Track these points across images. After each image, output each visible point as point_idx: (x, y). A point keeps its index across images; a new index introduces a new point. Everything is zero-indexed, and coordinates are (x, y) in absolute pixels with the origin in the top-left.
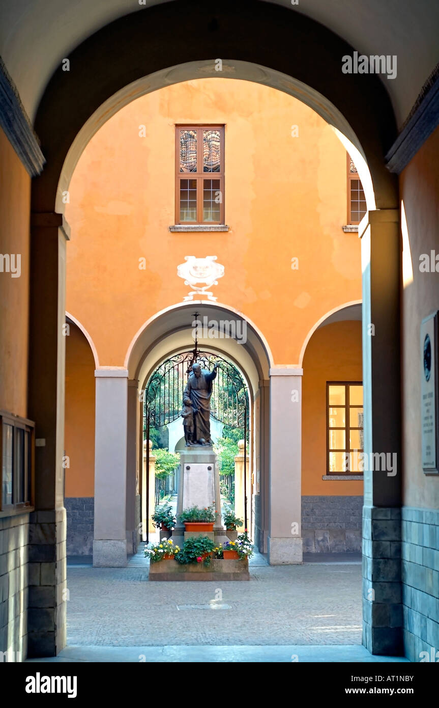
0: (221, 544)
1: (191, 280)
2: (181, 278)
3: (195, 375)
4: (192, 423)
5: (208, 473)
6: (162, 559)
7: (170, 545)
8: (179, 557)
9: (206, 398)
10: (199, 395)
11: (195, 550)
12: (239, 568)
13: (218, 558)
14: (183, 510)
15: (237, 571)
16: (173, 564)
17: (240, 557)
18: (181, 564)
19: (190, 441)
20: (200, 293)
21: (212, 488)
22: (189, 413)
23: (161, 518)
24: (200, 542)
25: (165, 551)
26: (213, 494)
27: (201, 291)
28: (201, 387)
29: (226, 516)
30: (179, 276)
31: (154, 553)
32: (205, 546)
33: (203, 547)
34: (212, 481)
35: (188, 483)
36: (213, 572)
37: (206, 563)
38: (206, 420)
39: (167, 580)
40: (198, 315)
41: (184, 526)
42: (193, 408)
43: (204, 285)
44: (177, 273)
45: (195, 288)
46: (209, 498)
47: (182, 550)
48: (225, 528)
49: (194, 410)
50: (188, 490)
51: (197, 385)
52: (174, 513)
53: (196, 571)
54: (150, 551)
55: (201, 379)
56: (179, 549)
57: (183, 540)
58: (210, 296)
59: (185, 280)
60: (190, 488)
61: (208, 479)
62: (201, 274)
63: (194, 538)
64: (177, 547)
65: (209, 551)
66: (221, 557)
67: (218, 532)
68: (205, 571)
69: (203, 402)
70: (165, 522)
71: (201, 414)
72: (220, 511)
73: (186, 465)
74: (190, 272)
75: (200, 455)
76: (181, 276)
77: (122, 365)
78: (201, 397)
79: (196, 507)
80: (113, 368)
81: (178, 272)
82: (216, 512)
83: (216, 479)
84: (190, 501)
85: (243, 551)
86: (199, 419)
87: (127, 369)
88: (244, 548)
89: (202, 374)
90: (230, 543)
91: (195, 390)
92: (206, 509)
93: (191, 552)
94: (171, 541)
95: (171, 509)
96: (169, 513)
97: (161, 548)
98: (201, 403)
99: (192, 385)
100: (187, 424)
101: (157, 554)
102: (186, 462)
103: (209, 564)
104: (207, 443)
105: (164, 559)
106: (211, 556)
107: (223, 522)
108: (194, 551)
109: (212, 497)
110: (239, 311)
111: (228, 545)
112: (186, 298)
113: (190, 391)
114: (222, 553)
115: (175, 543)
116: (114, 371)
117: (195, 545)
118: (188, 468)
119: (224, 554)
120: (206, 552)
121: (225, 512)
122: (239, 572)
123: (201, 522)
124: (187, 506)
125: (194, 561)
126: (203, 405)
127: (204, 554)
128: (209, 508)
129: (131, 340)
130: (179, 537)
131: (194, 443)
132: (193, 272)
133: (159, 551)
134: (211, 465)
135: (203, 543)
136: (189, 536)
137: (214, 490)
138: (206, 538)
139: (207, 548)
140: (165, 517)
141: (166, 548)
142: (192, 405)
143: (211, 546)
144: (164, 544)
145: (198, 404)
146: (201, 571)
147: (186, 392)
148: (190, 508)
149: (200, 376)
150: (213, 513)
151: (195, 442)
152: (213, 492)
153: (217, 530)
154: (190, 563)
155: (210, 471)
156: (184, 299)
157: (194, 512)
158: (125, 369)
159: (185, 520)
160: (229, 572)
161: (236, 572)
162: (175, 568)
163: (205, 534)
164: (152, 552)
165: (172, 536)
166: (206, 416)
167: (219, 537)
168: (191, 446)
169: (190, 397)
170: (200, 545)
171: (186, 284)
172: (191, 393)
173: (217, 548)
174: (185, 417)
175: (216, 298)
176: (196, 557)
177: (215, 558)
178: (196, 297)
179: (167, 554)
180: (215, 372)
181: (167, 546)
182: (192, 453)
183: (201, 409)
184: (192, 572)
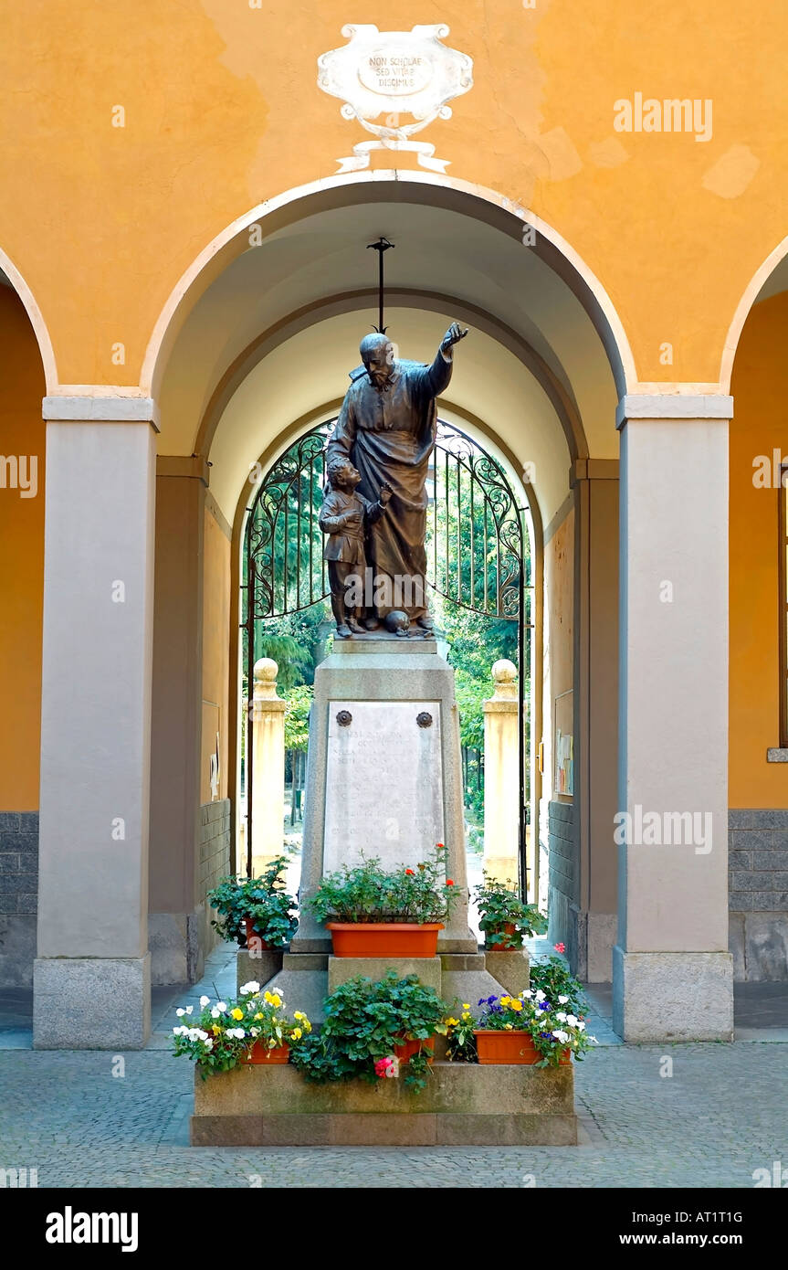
0: (466, 1006)
1: (362, 102)
2: (327, 96)
3: (372, 375)
4: (361, 551)
5: (418, 740)
6: (241, 1062)
7: (271, 1011)
8: (306, 1057)
9: (413, 461)
10: (385, 451)
11: (367, 1032)
12: (539, 1095)
13: (455, 1059)
14: (326, 875)
15: (528, 1109)
16: (284, 1082)
17: (541, 1055)
18: (315, 1080)
19: (352, 620)
20: (391, 145)
21: (435, 795)
22: (348, 514)
23: (242, 903)
24: (385, 997)
25: (254, 1032)
26: (436, 817)
27: (395, 138)
28: (394, 421)
29: (483, 895)
30: (324, 88)
31: (209, 1042)
32: (405, 1015)
33: (398, 1018)
34: (431, 768)
35: (343, 773)
36: (438, 1111)
37: (411, 1080)
38: (411, 543)
39: (262, 1143)
40: (387, 246)
41: (328, 936)
42: (362, 498)
43: (407, 118)
44: (316, 79)
45: (374, 129)
46: (423, 831)
47: (318, 1028)
48: (481, 937)
49: (369, 504)
50: (343, 799)
51: (378, 416)
52: (292, 883)
53: (371, 1107)
54: (197, 1034)
55: (393, 390)
56: (307, 1024)
57: (323, 987)
58: (426, 155)
59: (344, 103)
60: (352, 791)
61: (417, 757)
62: (395, 83)
63: (364, 984)
64: (299, 1015)
65: (424, 1034)
66: (467, 1053)
67: (457, 957)
68: (406, 1108)
69: (400, 476)
70: (257, 919)
71: (394, 520)
72: (464, 878)
73: (336, 708)
74: (359, 75)
75: (390, 672)
76: (330, 89)
77: (135, 382)
78: (393, 456)
79: (373, 864)
80: (103, 391)
81: (320, 76)
82: (449, 883)
83: (447, 759)
84: (352, 843)
85: (557, 1034)
86: (384, 538)
87: (148, 394)
88: (558, 1023)
89: (397, 372)
90: (504, 1002)
91: (371, 430)
92: (409, 872)
93: (354, 1039)
94: (274, 996)
95: (280, 868)
96: (276, 885)
97: (239, 1024)
98: (390, 479)
99: (359, 414)
100: (340, 556)
101: (222, 1043)
102: (336, 693)
103: (421, 1082)
104: (413, 629)
105: (250, 1063)
106: (431, 1053)
107: (474, 918)
108: (365, 1032)
109: (431, 828)
110: (521, 205)
111: (496, 1011)
112: (348, 163)
113: (354, 436)
114: (473, 1040)
115: (293, 1001)
116: (107, 401)
117: (369, 1009)
118: (344, 719)
119: (480, 1044)
120: (411, 1038)
121: (481, 881)
122: (536, 1111)
123: (393, 918)
124: (341, 860)
125: (366, 1072)
126: (401, 489)
127: (402, 1044)
128: (421, 867)
129: (164, 301)
130: (311, 977)
131: (369, 629)
132: (370, 76)
133: (230, 1033)
134: (431, 708)
135: (397, 1004)
136: (349, 973)
137: (441, 802)
138: (409, 983)
139: (414, 1023)
140: (258, 901)
141: (257, 1023)
142: (359, 488)
143: (431, 1012)
144: (251, 1005)
145: (380, 483)
146: (391, 1107)
147: (338, 441)
148: (350, 869)
149: (389, 382)
150: (439, 885)
151: (372, 624)
152: (436, 808)
153: (453, 947)
154: (348, 1077)
155: (426, 730)
156: (340, 165)
157: (366, 884)
158: (144, 394)
159: (332, 911)
160: (499, 1111)
161: (527, 1111)
162: (293, 1097)
163: (406, 968)
164: (204, 1035)
165: (282, 973)
166: (411, 530)
167: (457, 974)
168: (355, 636)
169: (352, 457)
170: (386, 1013)
171: (347, 117)
172: (355, 442)
173: (452, 1021)
174: (336, 531)
175: (448, 163)
176: (371, 1057)
177: (447, 1059)
178: (377, 159)
179: (259, 1046)
180: (447, 360)
181: (259, 1016)
182: (360, 662)
183: (394, 501)
184: (357, 1113)
